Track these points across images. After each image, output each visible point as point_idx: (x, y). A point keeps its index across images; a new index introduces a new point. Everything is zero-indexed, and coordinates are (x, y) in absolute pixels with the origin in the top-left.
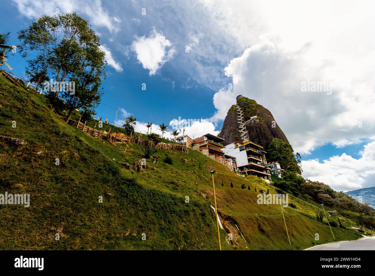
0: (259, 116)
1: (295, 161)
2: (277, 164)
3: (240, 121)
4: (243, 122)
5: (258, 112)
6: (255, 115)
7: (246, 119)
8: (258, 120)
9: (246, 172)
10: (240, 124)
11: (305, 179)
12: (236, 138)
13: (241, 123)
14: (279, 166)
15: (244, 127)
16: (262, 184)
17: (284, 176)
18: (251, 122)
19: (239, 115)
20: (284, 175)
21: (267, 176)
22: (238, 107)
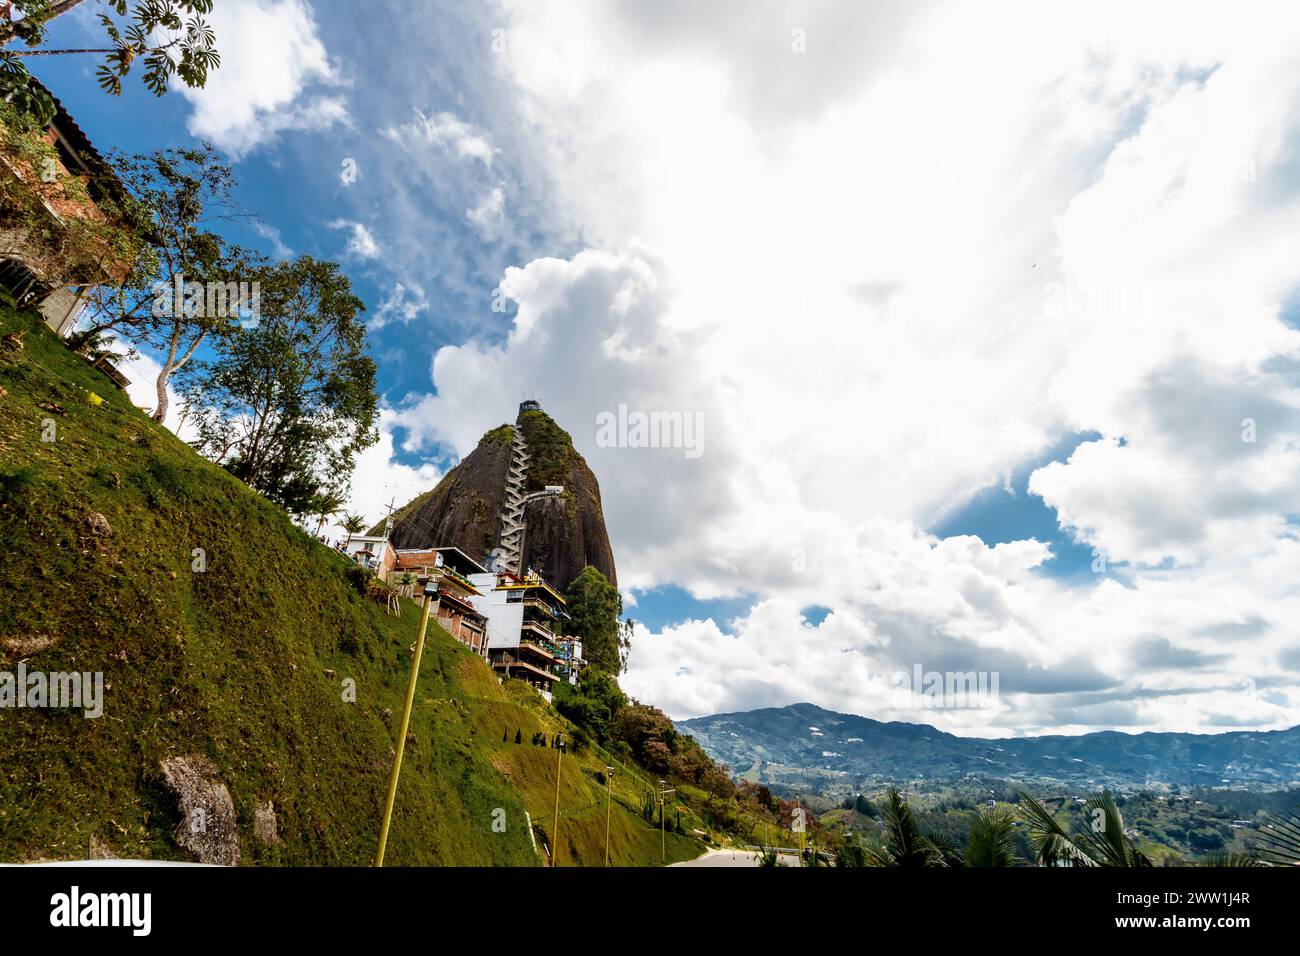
0: (570, 489)
1: (618, 640)
2: (576, 643)
3: (514, 486)
4: (520, 491)
5: (570, 476)
6: (559, 483)
7: (533, 485)
8: (563, 501)
9: (507, 670)
10: (511, 494)
11: (629, 696)
12: (487, 536)
13: (514, 491)
14: (578, 652)
15: (519, 507)
16: (541, 709)
17: (585, 683)
18: (543, 501)
19: (516, 465)
20: (583, 679)
21: (551, 681)
22: (519, 439)
